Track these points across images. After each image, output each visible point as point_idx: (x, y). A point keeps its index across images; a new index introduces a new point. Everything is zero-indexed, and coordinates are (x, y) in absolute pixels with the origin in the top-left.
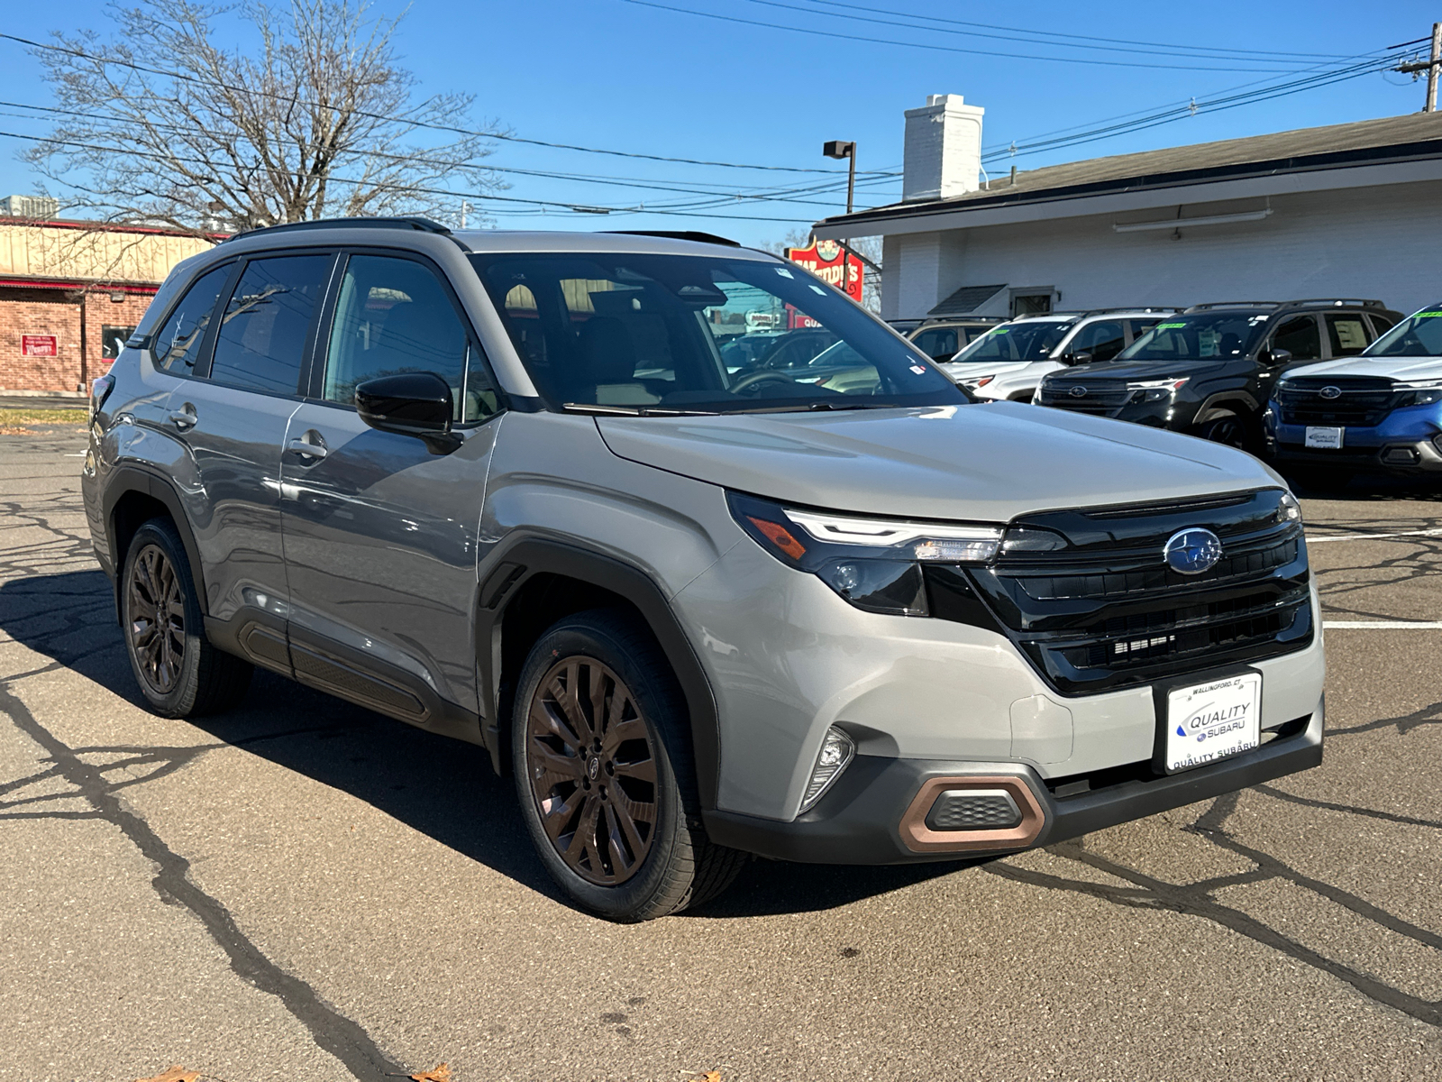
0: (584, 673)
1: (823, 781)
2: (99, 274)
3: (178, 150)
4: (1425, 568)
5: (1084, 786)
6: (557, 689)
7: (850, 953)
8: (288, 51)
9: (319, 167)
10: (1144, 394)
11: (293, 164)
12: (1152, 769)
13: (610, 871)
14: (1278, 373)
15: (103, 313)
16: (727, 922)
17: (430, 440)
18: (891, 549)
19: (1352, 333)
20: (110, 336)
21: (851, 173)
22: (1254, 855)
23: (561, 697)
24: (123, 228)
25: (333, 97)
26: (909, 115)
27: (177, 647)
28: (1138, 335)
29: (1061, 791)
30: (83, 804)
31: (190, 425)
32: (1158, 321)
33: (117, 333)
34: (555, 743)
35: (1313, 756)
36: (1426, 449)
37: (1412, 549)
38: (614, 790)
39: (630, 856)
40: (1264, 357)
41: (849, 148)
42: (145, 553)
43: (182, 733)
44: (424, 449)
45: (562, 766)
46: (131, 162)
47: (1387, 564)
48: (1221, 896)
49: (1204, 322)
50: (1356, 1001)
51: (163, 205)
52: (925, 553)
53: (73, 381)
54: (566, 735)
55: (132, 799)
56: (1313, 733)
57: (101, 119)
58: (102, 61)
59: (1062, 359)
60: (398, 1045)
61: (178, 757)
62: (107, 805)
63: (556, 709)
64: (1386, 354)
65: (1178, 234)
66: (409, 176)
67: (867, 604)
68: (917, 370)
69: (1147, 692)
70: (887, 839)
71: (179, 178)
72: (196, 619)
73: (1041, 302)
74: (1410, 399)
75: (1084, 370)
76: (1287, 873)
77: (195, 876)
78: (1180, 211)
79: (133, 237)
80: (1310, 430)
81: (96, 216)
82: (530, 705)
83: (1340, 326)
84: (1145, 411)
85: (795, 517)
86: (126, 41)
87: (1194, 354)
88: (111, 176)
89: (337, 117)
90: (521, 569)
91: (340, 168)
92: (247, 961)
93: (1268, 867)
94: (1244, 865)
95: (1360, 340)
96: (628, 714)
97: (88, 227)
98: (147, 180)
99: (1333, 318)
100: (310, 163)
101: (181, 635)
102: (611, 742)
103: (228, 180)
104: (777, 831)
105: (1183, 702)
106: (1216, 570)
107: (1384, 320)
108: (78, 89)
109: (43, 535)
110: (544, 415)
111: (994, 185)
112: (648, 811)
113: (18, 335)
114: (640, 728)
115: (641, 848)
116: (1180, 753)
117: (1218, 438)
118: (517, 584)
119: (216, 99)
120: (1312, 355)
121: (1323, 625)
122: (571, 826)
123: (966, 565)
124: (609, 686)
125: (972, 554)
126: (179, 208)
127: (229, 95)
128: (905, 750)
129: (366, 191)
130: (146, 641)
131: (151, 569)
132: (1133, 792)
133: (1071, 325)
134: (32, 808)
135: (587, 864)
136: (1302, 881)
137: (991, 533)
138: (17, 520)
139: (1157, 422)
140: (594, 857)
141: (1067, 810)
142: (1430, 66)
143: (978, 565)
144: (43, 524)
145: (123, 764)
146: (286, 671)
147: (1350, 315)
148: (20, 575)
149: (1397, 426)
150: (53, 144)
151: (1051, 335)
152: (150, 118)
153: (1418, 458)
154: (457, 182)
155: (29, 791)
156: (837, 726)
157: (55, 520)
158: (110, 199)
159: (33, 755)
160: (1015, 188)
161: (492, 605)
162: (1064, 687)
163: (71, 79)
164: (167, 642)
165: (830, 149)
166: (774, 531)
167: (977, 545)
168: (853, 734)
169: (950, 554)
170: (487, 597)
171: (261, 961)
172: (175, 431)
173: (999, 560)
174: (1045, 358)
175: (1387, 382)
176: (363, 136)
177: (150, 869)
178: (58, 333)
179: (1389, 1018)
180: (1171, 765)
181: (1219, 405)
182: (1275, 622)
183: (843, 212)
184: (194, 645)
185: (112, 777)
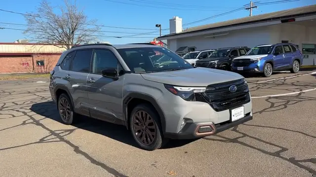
0: (142, 113)
1: (182, 127)
2: (36, 52)
3: (48, 31)
4: (258, 88)
5: (219, 125)
6: (137, 115)
7: (186, 152)
8: (67, 14)
9: (73, 32)
10: (212, 63)
11: (68, 32)
12: (230, 122)
13: (148, 143)
14: (232, 58)
15: (36, 59)
16: (166, 149)
17: (113, 78)
18: (190, 91)
19: (243, 52)
20: (38, 62)
21: (161, 30)
22: (243, 134)
23: (138, 117)
24: (40, 44)
25: (74, 21)
26: (170, 20)
27: (69, 113)
28: (210, 54)
29: (217, 126)
30: (58, 139)
31: (69, 78)
32: (212, 52)
33: (39, 62)
34: (137, 124)
35: (251, 118)
36: (256, 69)
37: (256, 85)
38: (148, 130)
39: (151, 140)
40: (230, 56)
41: (160, 25)
42: (62, 99)
43: (71, 127)
44: (112, 80)
45: (139, 128)
46: (40, 33)
47: (252, 88)
48: (239, 140)
49: (220, 51)
50: (262, 154)
51: (46, 40)
52: (195, 92)
53: (32, 70)
54: (139, 122)
55: (66, 138)
56: (251, 114)
57: (35, 26)
58: (34, 17)
59: (198, 58)
60: (121, 171)
61: (71, 131)
62: (62, 139)
63: (137, 119)
64: (249, 55)
65: (214, 37)
66: (88, 33)
67: (187, 100)
68: (185, 63)
69: (228, 110)
70: (192, 134)
71: (49, 35)
72: (72, 109)
73: (193, 49)
74: (253, 62)
75: (202, 60)
76: (248, 136)
77: (80, 149)
78: (214, 34)
79: (42, 46)
80: (238, 68)
81: (35, 42)
82: (133, 118)
83: (241, 51)
84: (212, 66)
85: (175, 87)
86: (39, 13)
87: (219, 56)
88: (37, 36)
89: (75, 24)
90: (130, 98)
91: (76, 33)
92: (93, 161)
93: (245, 135)
94: (241, 135)
95: (244, 53)
96: (150, 119)
97: (34, 44)
98: (44, 36)
99: (240, 49)
100: (71, 32)
101: (69, 112)
102: (147, 124)
103: (57, 35)
104: (175, 135)
105: (234, 111)
106: (237, 91)
107: (248, 50)
108: (31, 22)
109: (35, 97)
110: (132, 74)
111: (184, 31)
112: (154, 134)
113: (22, 63)
114: (152, 121)
115: (153, 139)
116: (234, 119)
117: (224, 69)
118: (130, 100)
119: (54, 22)
120: (237, 56)
121: (251, 98)
122: (141, 136)
123: (201, 93)
124: (146, 115)
125: (201, 91)
126: (49, 40)
127: (56, 21)
128: (194, 121)
129: (80, 36)
130: (63, 113)
131: (63, 101)
132: (227, 125)
133: (199, 53)
134: (49, 141)
135: (144, 142)
136: (250, 137)
137: (205, 88)
138: (29, 94)
139: (214, 68)
140: (145, 141)
141: (219, 128)
142: (250, 8)
143: (203, 93)
144: (35, 94)
145: (63, 133)
146: (89, 116)
147: (242, 49)
148: (34, 103)
149: (251, 66)
150: (27, 31)
151: (196, 54)
152: (43, 26)
153: (255, 71)
154: (96, 33)
155: (48, 138)
156: (184, 118)
157: (38, 94)
158: (37, 39)
159: (47, 133)
160: (188, 31)
161: (126, 104)
162: (217, 110)
163: (29, 20)
164: (67, 113)
165: (157, 26)
166: (172, 90)
167: (203, 90)
168: (186, 119)
169: (198, 92)
170: (125, 103)
171: (96, 161)
172: (66, 79)
173: (206, 92)
174: (195, 58)
175: (249, 59)
176: (80, 27)
177: (73, 149)
178: (29, 62)
179: (267, 156)
180: (232, 120)
181: (224, 64)
182: (245, 99)
183: (159, 36)
184: (72, 113)
185: (62, 135)
